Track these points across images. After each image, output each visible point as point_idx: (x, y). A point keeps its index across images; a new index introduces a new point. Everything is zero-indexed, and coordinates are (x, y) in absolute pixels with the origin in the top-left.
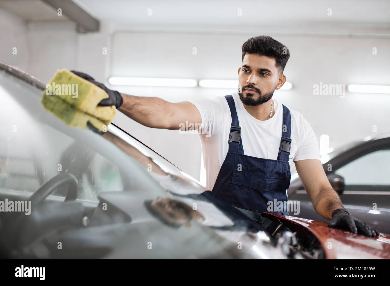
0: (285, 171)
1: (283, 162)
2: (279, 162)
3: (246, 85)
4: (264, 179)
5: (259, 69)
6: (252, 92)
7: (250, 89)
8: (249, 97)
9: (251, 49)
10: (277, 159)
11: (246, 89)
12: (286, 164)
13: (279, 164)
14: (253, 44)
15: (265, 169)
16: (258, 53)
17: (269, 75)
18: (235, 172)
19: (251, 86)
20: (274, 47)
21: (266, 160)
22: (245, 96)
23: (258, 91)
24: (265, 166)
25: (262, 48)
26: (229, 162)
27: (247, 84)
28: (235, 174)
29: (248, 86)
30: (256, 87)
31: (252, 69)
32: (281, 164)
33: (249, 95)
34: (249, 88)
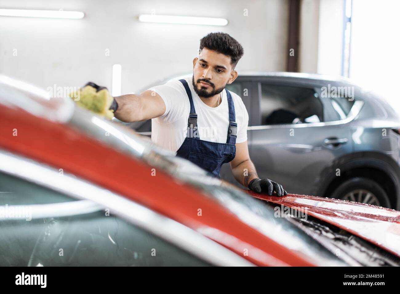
0: (232, 152)
1: (231, 145)
2: (228, 145)
3: (201, 78)
4: (216, 160)
5: (216, 66)
6: (206, 86)
7: (206, 83)
8: (203, 90)
9: (211, 46)
10: (227, 143)
11: (201, 82)
12: (234, 147)
13: (228, 147)
14: (213, 42)
15: (217, 152)
16: (217, 51)
17: (224, 71)
18: (190, 155)
19: (206, 80)
20: (232, 47)
21: (218, 144)
22: (199, 88)
23: (212, 85)
24: (217, 149)
25: (221, 47)
26: (186, 146)
27: (203, 78)
28: (190, 156)
29: (204, 80)
30: (212, 81)
31: (208, 64)
32: (230, 147)
33: (203, 87)
34: (204, 82)
